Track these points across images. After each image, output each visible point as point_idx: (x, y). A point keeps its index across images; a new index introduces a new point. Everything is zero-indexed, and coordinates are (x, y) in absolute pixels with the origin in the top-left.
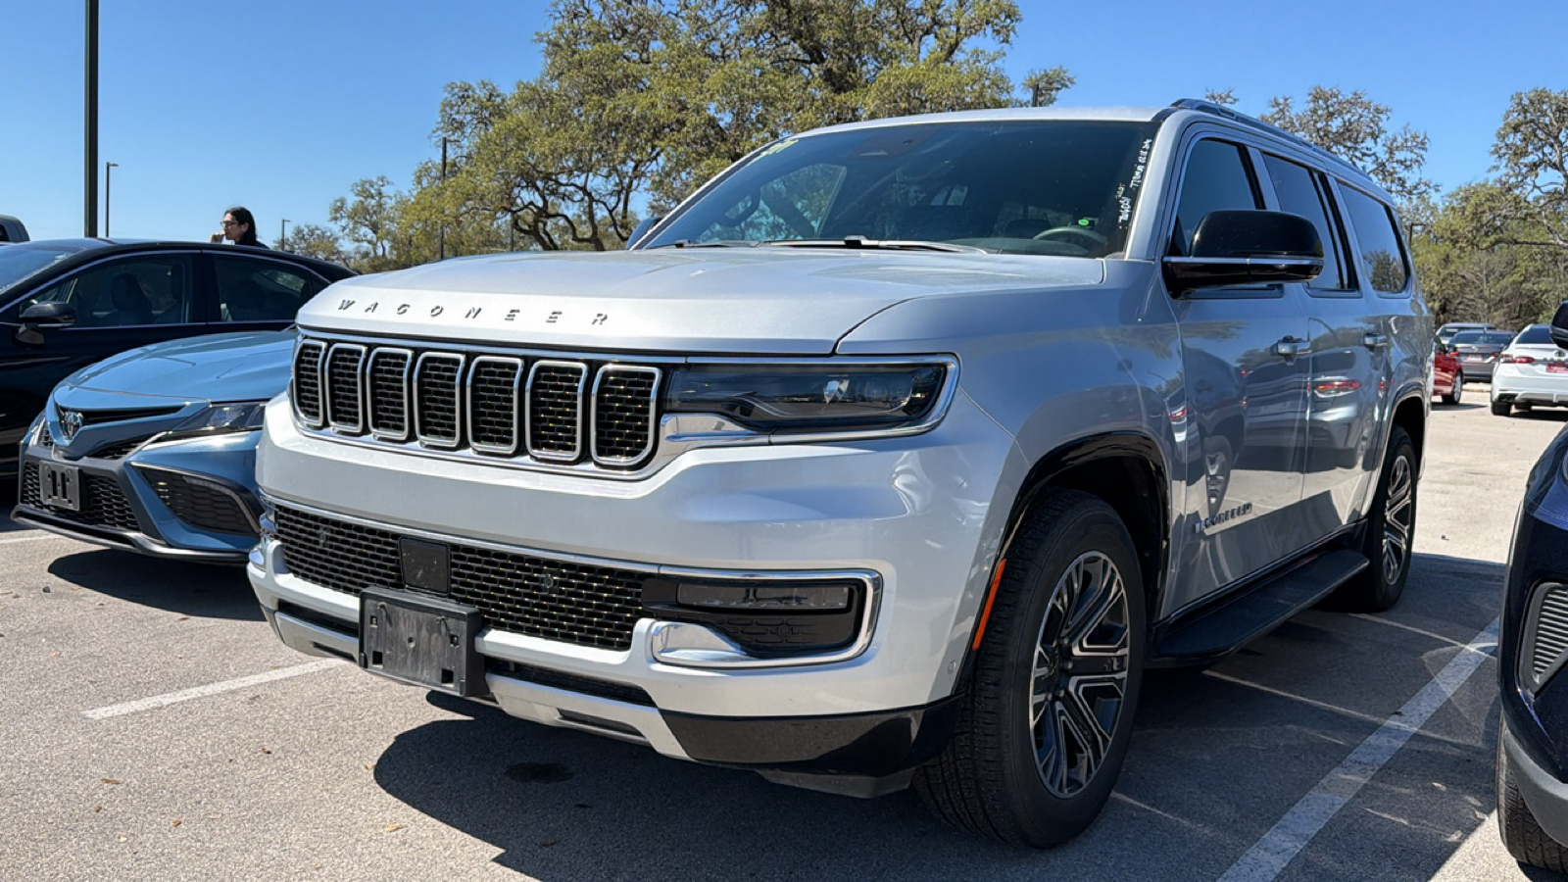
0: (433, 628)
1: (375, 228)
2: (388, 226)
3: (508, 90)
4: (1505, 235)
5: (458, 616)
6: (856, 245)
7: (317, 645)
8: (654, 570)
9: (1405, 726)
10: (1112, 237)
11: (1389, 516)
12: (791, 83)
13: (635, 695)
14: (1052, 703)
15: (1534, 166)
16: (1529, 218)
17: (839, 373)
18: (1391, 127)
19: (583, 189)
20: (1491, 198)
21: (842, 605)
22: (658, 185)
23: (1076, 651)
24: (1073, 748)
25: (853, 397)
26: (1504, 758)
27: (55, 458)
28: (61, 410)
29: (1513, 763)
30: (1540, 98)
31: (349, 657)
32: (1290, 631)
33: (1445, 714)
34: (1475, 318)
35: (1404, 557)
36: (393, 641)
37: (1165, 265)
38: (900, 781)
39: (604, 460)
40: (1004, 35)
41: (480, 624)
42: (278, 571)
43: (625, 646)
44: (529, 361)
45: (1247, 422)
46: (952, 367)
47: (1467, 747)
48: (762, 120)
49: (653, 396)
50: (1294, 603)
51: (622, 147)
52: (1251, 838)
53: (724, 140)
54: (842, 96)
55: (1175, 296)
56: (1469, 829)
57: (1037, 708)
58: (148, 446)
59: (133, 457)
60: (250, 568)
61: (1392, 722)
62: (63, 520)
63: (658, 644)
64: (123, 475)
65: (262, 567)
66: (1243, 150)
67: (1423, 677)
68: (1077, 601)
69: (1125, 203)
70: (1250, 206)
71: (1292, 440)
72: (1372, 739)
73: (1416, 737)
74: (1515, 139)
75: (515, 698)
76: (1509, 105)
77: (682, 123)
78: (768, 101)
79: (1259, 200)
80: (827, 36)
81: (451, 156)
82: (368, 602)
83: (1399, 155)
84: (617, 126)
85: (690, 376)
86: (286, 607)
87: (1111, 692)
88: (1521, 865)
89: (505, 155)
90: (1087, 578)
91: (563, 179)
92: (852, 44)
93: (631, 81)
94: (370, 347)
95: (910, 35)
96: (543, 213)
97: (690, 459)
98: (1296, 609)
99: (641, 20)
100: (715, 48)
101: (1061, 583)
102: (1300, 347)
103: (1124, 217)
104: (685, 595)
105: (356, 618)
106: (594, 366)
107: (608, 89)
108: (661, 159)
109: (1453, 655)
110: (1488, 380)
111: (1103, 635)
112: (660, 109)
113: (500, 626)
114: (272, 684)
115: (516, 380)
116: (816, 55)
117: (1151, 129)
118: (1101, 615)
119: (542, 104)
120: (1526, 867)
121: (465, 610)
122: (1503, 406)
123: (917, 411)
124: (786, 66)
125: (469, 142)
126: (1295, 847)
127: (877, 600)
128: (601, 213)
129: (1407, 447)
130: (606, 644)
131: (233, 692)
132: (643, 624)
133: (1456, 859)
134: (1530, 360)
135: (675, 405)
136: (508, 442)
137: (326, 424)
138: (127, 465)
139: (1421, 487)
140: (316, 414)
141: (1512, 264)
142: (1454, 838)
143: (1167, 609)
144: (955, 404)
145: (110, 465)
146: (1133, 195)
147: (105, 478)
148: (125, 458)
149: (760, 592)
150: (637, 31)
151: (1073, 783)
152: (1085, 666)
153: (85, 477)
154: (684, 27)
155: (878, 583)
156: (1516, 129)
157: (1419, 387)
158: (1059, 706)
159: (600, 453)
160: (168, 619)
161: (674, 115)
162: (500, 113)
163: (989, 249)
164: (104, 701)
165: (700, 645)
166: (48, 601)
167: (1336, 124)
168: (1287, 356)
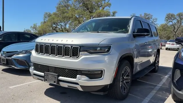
0: (53, 76)
1: (36, 29)
2: (37, 29)
3: (52, 13)
4: (166, 30)
5: (56, 75)
6: (98, 32)
7: (38, 79)
8: (79, 69)
9: (160, 86)
10: (127, 31)
11: (156, 62)
12: (85, 12)
13: (77, 84)
14: (122, 84)
15: (169, 22)
16: (169, 28)
17: (99, 47)
18: (153, 17)
19: (61, 25)
20: (164, 25)
21: (100, 73)
22: (70, 24)
23: (125, 78)
24: (125, 89)
25: (100, 50)
26: (172, 89)
27: (3, 57)
28: (3, 52)
29: (173, 88)
30: (169, 14)
31: (42, 80)
32: (146, 75)
33: (164, 84)
34: (163, 39)
35: (158, 66)
36: (48, 78)
37: (133, 34)
38: (106, 93)
39: (73, 57)
40: (109, 7)
41: (58, 76)
42: (34, 70)
43: (76, 78)
44: (64, 46)
45: (141, 52)
46: (112, 46)
47: (167, 88)
48: (82, 17)
49: (79, 50)
50: (147, 72)
51: (65, 20)
52: (144, 98)
53: (77, 19)
54: (91, 14)
55: (134, 38)
56: (168, 97)
57: (121, 84)
58: (14, 56)
59: (13, 57)
60: (30, 70)
61: (158, 85)
62: (4, 65)
63: (80, 78)
64: (11, 59)
65: (32, 70)
66: (140, 21)
67: (161, 80)
68: (125, 72)
69: (128, 27)
70: (141, 28)
71: (146, 53)
72: (156, 87)
73: (161, 87)
74: (167, 19)
75: (62, 84)
76: (166, 15)
77: (73, 17)
78: (82, 14)
79: (142, 27)
80: (89, 7)
81: (45, 21)
82: (45, 74)
83: (154, 21)
84: (65, 17)
85: (83, 48)
86: (34, 74)
87: (128, 82)
88: (174, 101)
89: (51, 21)
90: (126, 69)
91: (58, 23)
92: (92, 8)
93: (67, 12)
94: (45, 44)
95: (99, 7)
96: (56, 27)
97: (83, 57)
98: (147, 73)
99: (68, 5)
100: (76, 8)
101: (123, 70)
102: (147, 43)
103: (128, 29)
104: (83, 72)
105: (44, 76)
106: (72, 46)
107: (64, 13)
108: (70, 21)
109: (164, 77)
110: (165, 46)
111: (127, 76)
112: (70, 15)
113: (61, 76)
114: (31, 83)
115: (63, 48)
116: (88, 9)
117: (131, 19)
118: (127, 74)
119: (56, 15)
120: (175, 101)
121: (57, 74)
122: (167, 49)
123: (108, 51)
124: (84, 10)
125: (47, 19)
126: (149, 99)
127: (104, 72)
128: (63, 27)
129: (158, 54)
130: (73, 78)
131: (26, 84)
132: (78, 76)
133: (167, 100)
134: (170, 44)
135: (81, 51)
136: (62, 55)
137: (39, 53)
138: (12, 58)
139: (160, 58)
140: (38, 52)
141: (167, 33)
142: (166, 98)
143: (134, 73)
144: (112, 50)
145: (10, 58)
146: (129, 26)
147: (9, 60)
148: (12, 57)
149: (90, 72)
150: (67, 6)
151: (125, 93)
152: (126, 79)
153: (7, 60)
154: (73, 6)
155: (104, 70)
156: (167, 18)
157: (159, 47)
158: (123, 84)
159: (73, 56)
160: (17, 76)
161: (72, 16)
162: (51, 16)
163: (114, 32)
164: (11, 86)
165: (84, 78)
166: (2, 74)
167: (147, 17)
168: (146, 44)
